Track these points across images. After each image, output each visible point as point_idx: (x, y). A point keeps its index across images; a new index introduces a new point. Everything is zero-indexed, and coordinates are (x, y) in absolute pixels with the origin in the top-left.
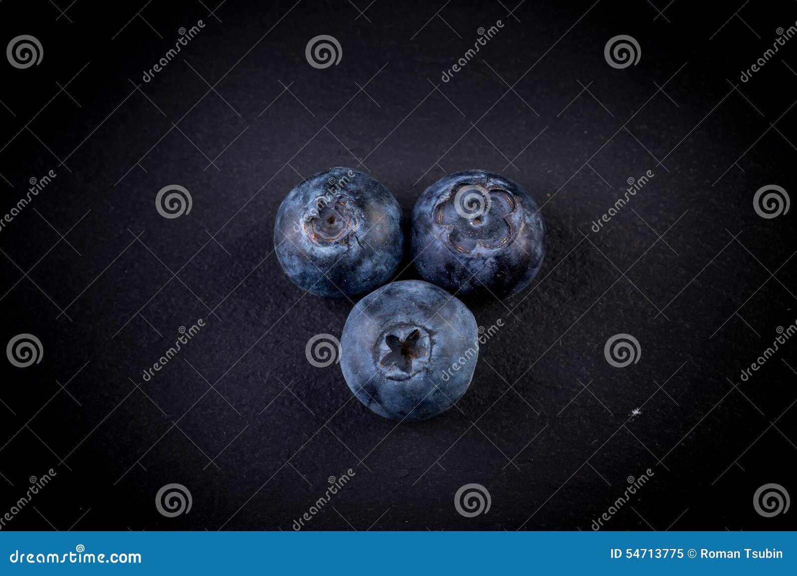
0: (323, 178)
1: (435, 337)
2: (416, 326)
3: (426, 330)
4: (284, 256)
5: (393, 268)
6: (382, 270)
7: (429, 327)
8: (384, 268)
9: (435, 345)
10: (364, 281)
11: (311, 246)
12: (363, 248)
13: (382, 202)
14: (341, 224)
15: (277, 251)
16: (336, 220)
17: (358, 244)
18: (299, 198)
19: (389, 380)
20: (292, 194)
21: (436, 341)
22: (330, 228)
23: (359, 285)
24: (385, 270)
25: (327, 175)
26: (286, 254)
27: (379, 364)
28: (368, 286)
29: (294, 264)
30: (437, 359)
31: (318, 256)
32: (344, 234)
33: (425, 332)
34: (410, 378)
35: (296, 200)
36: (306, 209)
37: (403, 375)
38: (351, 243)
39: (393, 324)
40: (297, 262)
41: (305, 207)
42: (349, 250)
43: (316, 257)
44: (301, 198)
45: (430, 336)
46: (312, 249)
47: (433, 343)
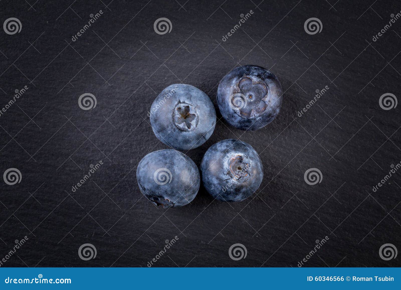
0: (260, 168)
1: (181, 101)
2: (175, 109)
3: (178, 104)
4: (227, 143)
5: (211, 193)
6: (212, 187)
7: (176, 103)
8: (212, 189)
9: (185, 102)
10: (208, 178)
11: (229, 157)
12: (224, 181)
13: (244, 194)
14: (237, 173)
15: (229, 140)
16: (239, 170)
17: (226, 179)
18: (253, 155)
19: (198, 126)
20: (255, 152)
21: (183, 101)
22: (236, 167)
23: (207, 176)
24: (211, 189)
25: (261, 170)
26: (228, 144)
27: (189, 130)
28: (205, 180)
29: (222, 147)
30: (192, 102)
31: (224, 159)
32: (232, 173)
33: (178, 105)
34: (198, 116)
35: (252, 153)
36: (247, 158)
37: (196, 119)
38: (228, 176)
39: (172, 119)
40: (223, 148)
41: (248, 157)
42: (224, 174)
43: (224, 158)
44: (253, 156)
45: (181, 103)
46: (228, 157)
47: (184, 103)
